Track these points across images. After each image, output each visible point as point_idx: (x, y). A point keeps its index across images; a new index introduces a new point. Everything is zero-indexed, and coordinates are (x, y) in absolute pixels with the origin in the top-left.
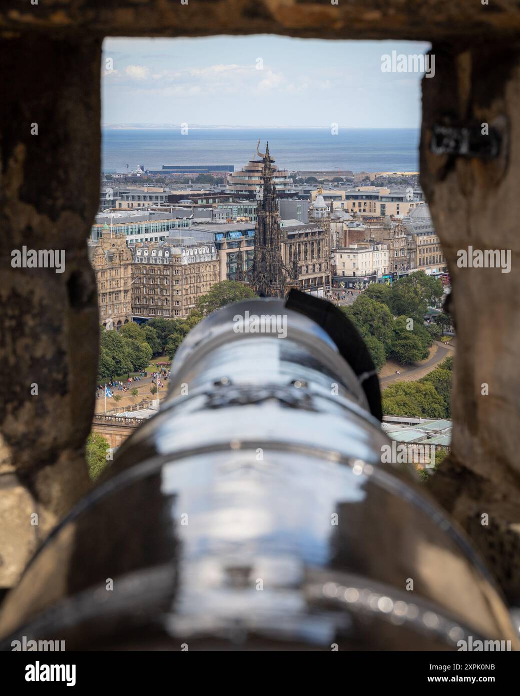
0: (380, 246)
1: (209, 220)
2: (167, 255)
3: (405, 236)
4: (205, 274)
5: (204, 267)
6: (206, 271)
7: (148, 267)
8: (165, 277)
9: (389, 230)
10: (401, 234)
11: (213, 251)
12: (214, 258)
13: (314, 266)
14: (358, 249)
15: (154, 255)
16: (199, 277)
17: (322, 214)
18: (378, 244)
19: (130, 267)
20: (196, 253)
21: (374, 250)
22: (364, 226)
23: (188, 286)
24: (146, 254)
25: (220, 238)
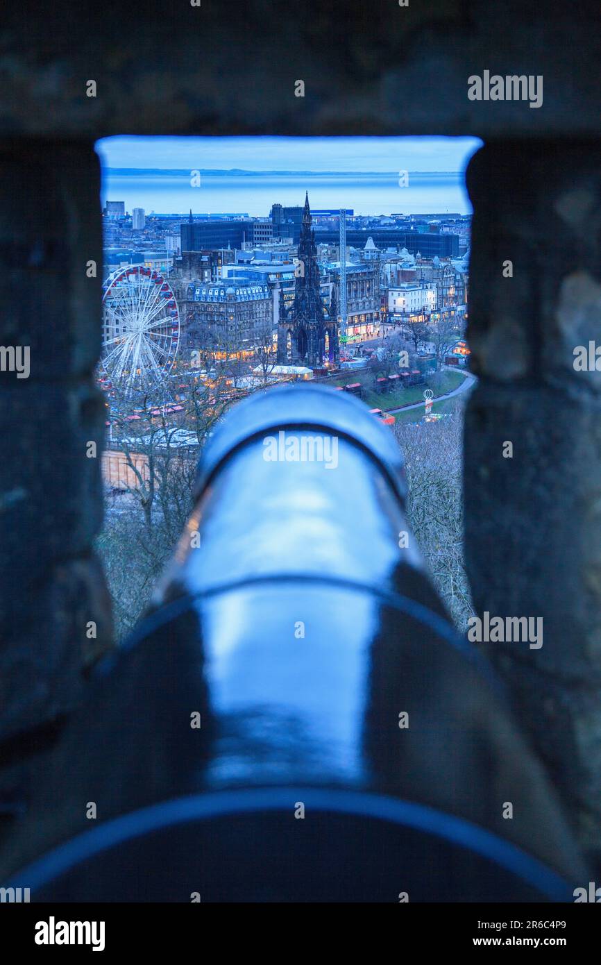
0: (429, 285)
1: (267, 262)
2: (222, 294)
3: (454, 275)
4: (258, 311)
5: (257, 305)
6: (260, 309)
7: (205, 304)
8: (221, 314)
9: (438, 270)
10: (450, 273)
11: (266, 290)
12: (267, 297)
13: (364, 303)
14: (407, 288)
15: (210, 294)
16: (252, 315)
17: (372, 256)
18: (428, 282)
19: (185, 305)
20: (249, 292)
21: (423, 289)
22: (416, 267)
23: (241, 322)
24: (204, 293)
25: (272, 278)
